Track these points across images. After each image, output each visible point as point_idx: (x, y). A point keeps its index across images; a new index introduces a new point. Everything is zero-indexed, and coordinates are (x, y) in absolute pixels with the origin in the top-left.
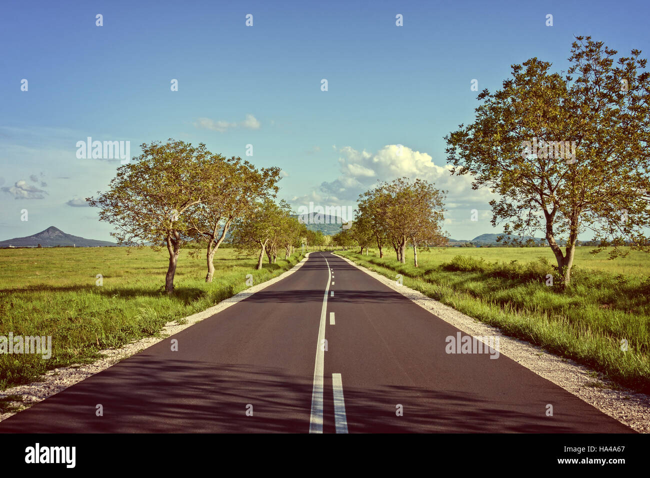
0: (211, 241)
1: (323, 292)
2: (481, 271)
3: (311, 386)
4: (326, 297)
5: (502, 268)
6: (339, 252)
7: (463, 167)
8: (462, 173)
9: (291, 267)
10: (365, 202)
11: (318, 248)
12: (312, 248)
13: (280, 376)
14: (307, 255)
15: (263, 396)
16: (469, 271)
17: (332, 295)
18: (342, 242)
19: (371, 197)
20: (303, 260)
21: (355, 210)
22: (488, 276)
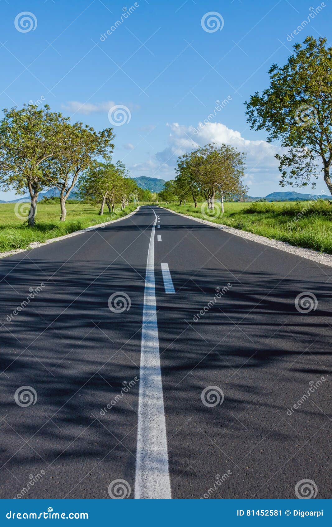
0: (63, 189)
1: (152, 226)
2: (273, 212)
3: (145, 270)
4: (154, 228)
5: (289, 209)
6: (162, 205)
7: (260, 124)
8: (259, 129)
9: (126, 214)
10: (182, 162)
11: (147, 203)
12: (142, 203)
13: (120, 265)
14: (138, 208)
15: (107, 275)
16: (264, 213)
17: (159, 227)
18: (165, 197)
19: (188, 158)
20: (135, 211)
21: (176, 169)
22: (279, 215)
